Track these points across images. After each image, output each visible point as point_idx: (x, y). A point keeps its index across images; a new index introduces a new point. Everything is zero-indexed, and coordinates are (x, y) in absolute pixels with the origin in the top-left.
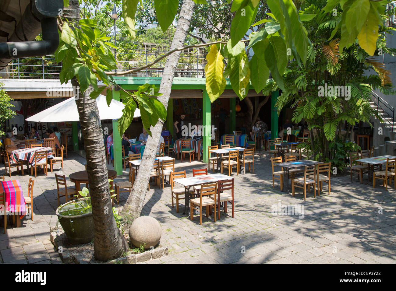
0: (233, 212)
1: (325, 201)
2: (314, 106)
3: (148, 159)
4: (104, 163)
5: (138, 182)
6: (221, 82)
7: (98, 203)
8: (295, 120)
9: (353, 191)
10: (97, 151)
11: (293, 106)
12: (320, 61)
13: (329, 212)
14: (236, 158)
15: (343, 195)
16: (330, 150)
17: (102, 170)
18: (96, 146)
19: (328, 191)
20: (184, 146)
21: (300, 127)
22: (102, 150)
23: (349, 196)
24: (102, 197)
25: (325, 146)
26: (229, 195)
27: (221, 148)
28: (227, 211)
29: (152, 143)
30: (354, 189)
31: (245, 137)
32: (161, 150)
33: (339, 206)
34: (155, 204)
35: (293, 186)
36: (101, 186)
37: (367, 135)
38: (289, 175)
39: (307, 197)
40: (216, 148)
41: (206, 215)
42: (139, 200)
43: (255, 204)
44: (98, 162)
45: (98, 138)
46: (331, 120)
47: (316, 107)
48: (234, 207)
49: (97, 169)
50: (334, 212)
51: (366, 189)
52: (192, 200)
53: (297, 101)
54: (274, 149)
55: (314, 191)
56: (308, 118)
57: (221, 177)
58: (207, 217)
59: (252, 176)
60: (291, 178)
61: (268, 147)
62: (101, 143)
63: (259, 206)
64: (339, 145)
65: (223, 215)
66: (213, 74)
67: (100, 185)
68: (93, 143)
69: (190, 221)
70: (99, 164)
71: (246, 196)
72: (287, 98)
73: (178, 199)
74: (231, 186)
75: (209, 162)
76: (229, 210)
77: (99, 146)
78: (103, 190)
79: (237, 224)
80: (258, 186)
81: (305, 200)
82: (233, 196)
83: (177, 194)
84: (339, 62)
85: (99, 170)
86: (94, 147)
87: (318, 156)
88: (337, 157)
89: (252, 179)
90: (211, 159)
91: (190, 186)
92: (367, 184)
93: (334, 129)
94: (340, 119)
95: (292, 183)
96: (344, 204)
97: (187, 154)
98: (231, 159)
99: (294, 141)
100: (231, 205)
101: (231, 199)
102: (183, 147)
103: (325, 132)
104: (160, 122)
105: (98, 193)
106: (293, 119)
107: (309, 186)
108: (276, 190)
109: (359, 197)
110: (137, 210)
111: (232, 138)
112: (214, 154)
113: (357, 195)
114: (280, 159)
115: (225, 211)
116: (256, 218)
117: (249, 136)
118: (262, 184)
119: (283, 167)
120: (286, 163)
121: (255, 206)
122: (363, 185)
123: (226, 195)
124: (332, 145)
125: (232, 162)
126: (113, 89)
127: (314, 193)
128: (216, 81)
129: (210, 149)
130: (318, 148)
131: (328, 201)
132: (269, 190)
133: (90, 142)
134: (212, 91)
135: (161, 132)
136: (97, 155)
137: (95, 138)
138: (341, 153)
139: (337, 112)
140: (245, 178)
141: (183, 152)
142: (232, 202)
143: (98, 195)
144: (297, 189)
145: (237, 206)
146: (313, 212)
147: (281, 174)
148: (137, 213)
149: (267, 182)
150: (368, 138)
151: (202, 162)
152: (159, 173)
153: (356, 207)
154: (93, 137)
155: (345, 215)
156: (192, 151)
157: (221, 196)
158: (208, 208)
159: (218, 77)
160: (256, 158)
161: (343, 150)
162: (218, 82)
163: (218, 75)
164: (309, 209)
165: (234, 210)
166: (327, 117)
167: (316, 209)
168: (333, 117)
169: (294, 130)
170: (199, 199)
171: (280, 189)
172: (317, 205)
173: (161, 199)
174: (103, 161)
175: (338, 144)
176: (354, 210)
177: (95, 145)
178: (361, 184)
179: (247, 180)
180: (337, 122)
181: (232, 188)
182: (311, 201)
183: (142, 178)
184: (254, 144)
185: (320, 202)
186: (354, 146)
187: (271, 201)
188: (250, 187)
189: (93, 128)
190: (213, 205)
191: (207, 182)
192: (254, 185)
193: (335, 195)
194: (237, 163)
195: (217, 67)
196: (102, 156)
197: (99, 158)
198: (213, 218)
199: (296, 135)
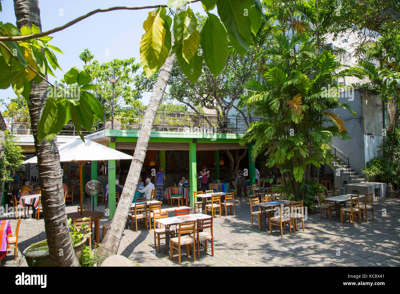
0: (212, 251)
1: (299, 237)
2: (284, 153)
3: (126, 197)
4: (60, 193)
5: (115, 220)
6: (159, 50)
7: (53, 239)
8: (268, 165)
9: (324, 227)
10: (51, 179)
11: (266, 154)
12: (286, 114)
13: (304, 248)
14: (218, 201)
15: (315, 232)
16: (301, 192)
17: (57, 201)
18: (50, 173)
19: (302, 228)
20: (173, 192)
21: (274, 176)
22: (57, 177)
23: (321, 232)
24: (57, 232)
25: (296, 188)
26: (208, 234)
27: (205, 193)
28: (208, 250)
29: (132, 181)
30: (325, 225)
31: (227, 185)
32: (153, 196)
33: (313, 242)
34: (139, 244)
35: (270, 224)
36: (56, 219)
37: (329, 180)
38: (266, 215)
39: (284, 234)
40: (201, 193)
41: (186, 255)
42: (115, 239)
43: (235, 243)
44: (52, 191)
45: (53, 164)
46: (300, 164)
47: (286, 153)
48: (214, 246)
49: (51, 199)
50: (309, 248)
51: (336, 225)
52: (171, 239)
53: (269, 149)
54: (253, 194)
55: (289, 229)
56: (279, 163)
57: (200, 216)
58: (187, 256)
59: (233, 218)
60: (268, 217)
61: (248, 192)
62: (56, 170)
63: (237, 244)
64: (309, 186)
65: (203, 254)
66: (149, 40)
67: (54, 218)
68: (46, 169)
69: (170, 261)
70: (53, 194)
71: (227, 235)
72: (261, 146)
73: (159, 239)
74: (210, 225)
75: (195, 207)
76: (209, 249)
77: (54, 173)
78: (58, 223)
79: (216, 263)
80: (238, 227)
81: (282, 237)
82: (212, 235)
83: (159, 234)
84: (302, 113)
85: (53, 200)
86: (48, 174)
87: (290, 197)
88: (307, 197)
89: (232, 220)
90: (197, 204)
91: (170, 225)
92: (335, 220)
93: (302, 172)
94: (308, 163)
95: (269, 221)
96: (317, 240)
97: (176, 200)
98: (214, 203)
99: (269, 187)
100: (211, 245)
101: (210, 237)
102: (172, 194)
103: (294, 174)
104: (139, 162)
105: (53, 228)
106: (267, 165)
107: (284, 223)
108: (254, 229)
109: (331, 232)
110: (112, 249)
111: (216, 186)
112: (199, 199)
113: (327, 230)
114: (257, 200)
115: (206, 250)
116: (235, 257)
117: (231, 184)
118: (241, 225)
119: (260, 207)
120: (262, 204)
121: (235, 245)
122: (332, 222)
123: (205, 234)
124: (302, 187)
125: (215, 205)
126: (109, 141)
127: (290, 231)
128: (154, 49)
129: (196, 194)
130: (290, 190)
131: (302, 237)
132: (248, 229)
133: (44, 168)
134: (149, 63)
135: (140, 171)
136: (51, 183)
137: (49, 164)
138: (310, 194)
139: (305, 157)
140: (226, 220)
141: (173, 198)
142: (211, 241)
143: (53, 229)
144: (274, 227)
145: (217, 245)
146: (289, 248)
147: (259, 214)
148: (113, 253)
149: (246, 222)
150: (330, 183)
151: (190, 207)
152: (147, 216)
153: (328, 242)
154: (47, 163)
155: (319, 250)
156: (181, 197)
157: (201, 235)
158: (188, 248)
159: (155, 43)
160: (237, 203)
161: (312, 191)
162: (156, 51)
163: (155, 41)
164: (285, 245)
165: (214, 249)
166: (296, 163)
167: (292, 245)
168: (301, 162)
169: (269, 179)
170: (178, 237)
171: (259, 228)
172: (292, 241)
173: (146, 239)
174: (58, 190)
175: (306, 185)
176: (328, 245)
177: (48, 172)
178: (330, 220)
179: (227, 221)
180: (305, 166)
181: (211, 227)
182: (286, 238)
183: (119, 216)
184: (235, 191)
185: (295, 238)
186: (320, 187)
187: (251, 239)
188: (230, 227)
189: (47, 152)
190: (193, 244)
191: (186, 221)
192: (234, 225)
193: (309, 231)
194: (219, 206)
195: (155, 30)
196: (57, 184)
197: (54, 186)
198: (193, 257)
199: (271, 183)
